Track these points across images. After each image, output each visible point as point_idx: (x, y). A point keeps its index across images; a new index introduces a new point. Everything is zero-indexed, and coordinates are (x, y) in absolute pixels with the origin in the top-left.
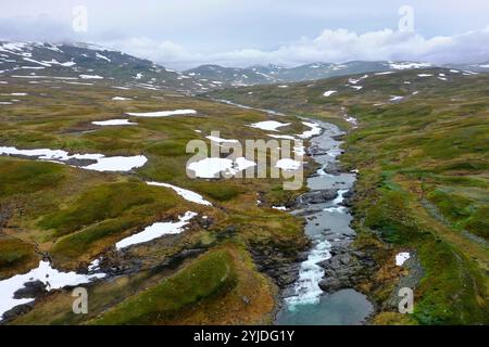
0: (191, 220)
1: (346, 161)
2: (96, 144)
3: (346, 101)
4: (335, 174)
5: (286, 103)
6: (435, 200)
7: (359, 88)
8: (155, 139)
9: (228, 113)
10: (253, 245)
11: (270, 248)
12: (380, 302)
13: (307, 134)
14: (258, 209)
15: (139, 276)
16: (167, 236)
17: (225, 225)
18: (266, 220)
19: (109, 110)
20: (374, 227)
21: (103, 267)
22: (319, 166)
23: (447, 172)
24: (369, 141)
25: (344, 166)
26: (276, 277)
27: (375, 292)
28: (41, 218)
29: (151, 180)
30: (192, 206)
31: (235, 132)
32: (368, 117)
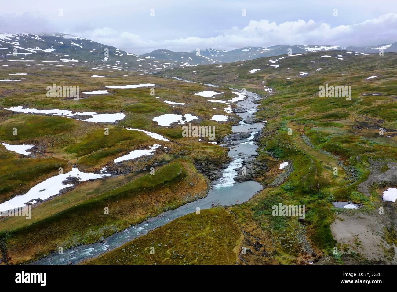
0: (157, 149)
1: (259, 116)
2: (90, 106)
3: (266, 76)
4: (251, 124)
5: (221, 79)
6: (309, 135)
7: (277, 66)
8: (129, 102)
9: (178, 86)
10: (196, 161)
11: (206, 162)
12: (266, 185)
13: (234, 100)
14: (200, 143)
15: (130, 174)
16: (144, 157)
17: (179, 151)
18: (204, 148)
19: (92, 84)
20: (269, 151)
21: (108, 171)
22: (241, 119)
23: (322, 120)
24: (276, 103)
25: (258, 119)
26: (209, 176)
27: (265, 181)
28: (65, 148)
29: (129, 127)
30: (158, 142)
31: (183, 98)
32: (280, 87)
